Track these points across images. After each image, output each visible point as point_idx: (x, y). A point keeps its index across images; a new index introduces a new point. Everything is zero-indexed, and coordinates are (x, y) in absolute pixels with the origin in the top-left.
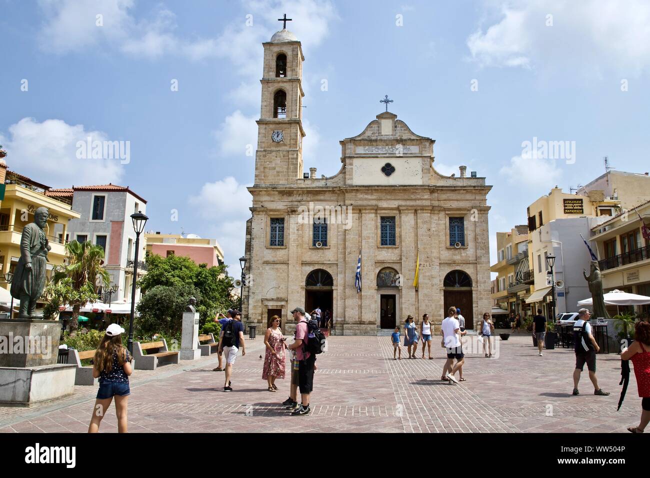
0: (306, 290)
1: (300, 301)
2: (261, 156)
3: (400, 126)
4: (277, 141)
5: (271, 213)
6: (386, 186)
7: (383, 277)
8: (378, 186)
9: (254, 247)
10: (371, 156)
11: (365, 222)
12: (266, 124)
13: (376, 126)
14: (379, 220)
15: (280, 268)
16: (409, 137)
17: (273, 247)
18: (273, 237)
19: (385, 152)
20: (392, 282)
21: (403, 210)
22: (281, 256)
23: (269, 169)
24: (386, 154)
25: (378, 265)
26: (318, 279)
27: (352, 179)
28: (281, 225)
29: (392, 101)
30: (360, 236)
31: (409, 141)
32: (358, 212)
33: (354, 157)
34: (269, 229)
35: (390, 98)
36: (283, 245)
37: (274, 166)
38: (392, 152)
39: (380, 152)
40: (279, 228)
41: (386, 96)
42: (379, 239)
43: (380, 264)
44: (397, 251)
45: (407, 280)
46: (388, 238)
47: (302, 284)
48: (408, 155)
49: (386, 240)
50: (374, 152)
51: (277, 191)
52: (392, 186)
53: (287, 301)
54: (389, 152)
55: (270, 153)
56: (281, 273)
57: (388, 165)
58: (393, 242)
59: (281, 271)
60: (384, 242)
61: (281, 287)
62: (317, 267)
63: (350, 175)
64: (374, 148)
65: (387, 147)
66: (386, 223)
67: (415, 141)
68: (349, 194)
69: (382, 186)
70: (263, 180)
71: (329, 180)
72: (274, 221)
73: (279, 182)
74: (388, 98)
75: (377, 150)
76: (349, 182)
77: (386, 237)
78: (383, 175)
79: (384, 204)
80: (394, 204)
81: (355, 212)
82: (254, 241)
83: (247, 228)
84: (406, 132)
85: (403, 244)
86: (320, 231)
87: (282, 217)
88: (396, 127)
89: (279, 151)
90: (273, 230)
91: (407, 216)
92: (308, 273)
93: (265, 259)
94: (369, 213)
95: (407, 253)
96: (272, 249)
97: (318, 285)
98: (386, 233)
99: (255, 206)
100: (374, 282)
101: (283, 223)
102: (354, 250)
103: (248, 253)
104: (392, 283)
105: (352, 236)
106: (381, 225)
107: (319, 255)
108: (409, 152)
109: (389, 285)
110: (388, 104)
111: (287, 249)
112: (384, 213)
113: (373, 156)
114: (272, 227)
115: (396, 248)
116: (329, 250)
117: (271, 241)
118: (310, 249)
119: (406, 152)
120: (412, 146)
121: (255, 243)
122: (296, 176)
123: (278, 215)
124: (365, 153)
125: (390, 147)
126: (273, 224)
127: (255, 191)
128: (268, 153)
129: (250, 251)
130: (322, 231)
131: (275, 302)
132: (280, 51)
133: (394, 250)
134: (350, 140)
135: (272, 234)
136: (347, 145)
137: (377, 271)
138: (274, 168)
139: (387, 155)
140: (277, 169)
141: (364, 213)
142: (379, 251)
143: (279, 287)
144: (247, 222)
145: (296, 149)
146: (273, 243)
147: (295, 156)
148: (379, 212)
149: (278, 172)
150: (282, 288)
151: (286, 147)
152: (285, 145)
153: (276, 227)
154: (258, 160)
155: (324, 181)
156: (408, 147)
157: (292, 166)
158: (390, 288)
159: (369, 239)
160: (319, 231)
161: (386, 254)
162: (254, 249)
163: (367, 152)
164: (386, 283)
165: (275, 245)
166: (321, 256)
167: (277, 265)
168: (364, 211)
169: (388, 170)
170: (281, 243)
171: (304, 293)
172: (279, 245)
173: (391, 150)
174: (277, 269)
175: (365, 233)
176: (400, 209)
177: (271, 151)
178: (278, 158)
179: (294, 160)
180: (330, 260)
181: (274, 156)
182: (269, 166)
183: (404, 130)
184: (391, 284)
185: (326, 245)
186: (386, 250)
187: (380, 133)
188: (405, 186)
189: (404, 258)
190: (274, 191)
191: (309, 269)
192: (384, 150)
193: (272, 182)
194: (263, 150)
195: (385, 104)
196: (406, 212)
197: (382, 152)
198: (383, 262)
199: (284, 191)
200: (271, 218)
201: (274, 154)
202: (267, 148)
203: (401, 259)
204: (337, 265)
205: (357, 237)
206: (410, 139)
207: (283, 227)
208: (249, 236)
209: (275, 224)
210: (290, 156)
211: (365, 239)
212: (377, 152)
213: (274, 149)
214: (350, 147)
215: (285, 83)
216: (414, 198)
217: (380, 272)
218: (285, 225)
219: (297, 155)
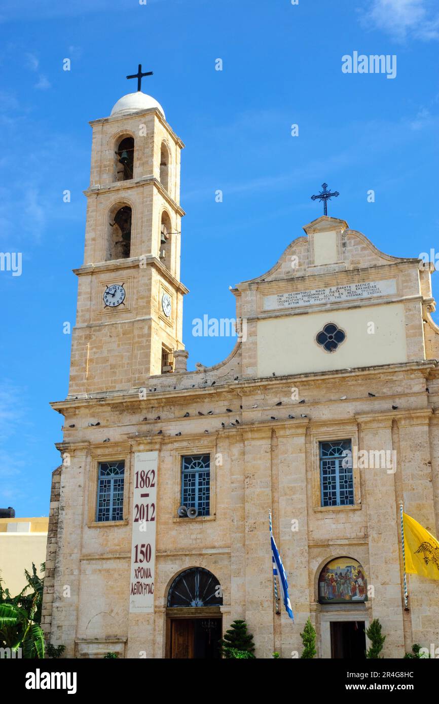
0: (167, 614)
1: (154, 642)
2: (81, 337)
3: (353, 241)
4: (112, 305)
5: (99, 451)
6: (323, 373)
7: (332, 580)
8: (306, 375)
9: (64, 526)
10: (292, 312)
11: (286, 455)
12: (92, 273)
13: (302, 249)
14: (315, 450)
15: (115, 570)
16: (373, 263)
17: (101, 523)
18: (102, 502)
19: (323, 301)
20: (354, 590)
21: (366, 423)
22: (116, 541)
23: (97, 363)
24: (325, 304)
25: (316, 551)
26: (192, 590)
27: (254, 364)
28: (119, 477)
29: (336, 194)
30: (273, 488)
31: (373, 270)
32: (269, 434)
33: (258, 319)
34: (94, 487)
35: (331, 189)
36: (121, 518)
37: (105, 354)
38: (339, 300)
39: (312, 302)
40: (116, 481)
41: (325, 186)
42: (316, 493)
43: (319, 550)
44: (357, 517)
45: (383, 584)
46: (338, 490)
47: (157, 603)
48: (372, 301)
49: (334, 494)
50: (301, 303)
51: (109, 404)
52: (337, 372)
53: (126, 643)
54: (333, 299)
55: (99, 330)
56: (116, 580)
57: (330, 328)
58: (348, 499)
59: (116, 576)
60: (328, 500)
61: (115, 611)
62: (188, 563)
63: (250, 357)
64: (299, 296)
65: (327, 291)
66: (331, 454)
67: (387, 268)
68: (250, 398)
69: (315, 374)
70: (83, 385)
71: (211, 373)
72: (104, 467)
73: (115, 387)
74: (328, 189)
75: (306, 299)
76: (249, 372)
77: (334, 487)
78: (320, 350)
79: (323, 413)
80: (347, 410)
81: (263, 435)
82: (64, 512)
83: (53, 488)
84: (366, 252)
85: (370, 500)
86: (197, 484)
87: (120, 458)
88: (344, 245)
89: (116, 324)
90: (103, 486)
91: (375, 434)
92: (172, 575)
93: (85, 551)
94: (293, 435)
95: (379, 521)
96: (100, 527)
97: (193, 603)
98: (334, 478)
99: (67, 440)
100: (307, 591)
101: (123, 473)
102: (263, 520)
103: (53, 540)
104: (355, 595)
105: (258, 490)
106: (321, 459)
107: (193, 536)
108: (375, 295)
109: (347, 598)
110: (328, 201)
111: (128, 527)
112: (325, 433)
113: (297, 311)
114: (102, 482)
115: (354, 510)
116: (214, 524)
117: (100, 510)
118: (174, 522)
119: (369, 296)
120: (381, 282)
121: (66, 517)
122: (148, 370)
123: (111, 455)
124: (282, 307)
125: (334, 289)
126: (102, 474)
127: (67, 409)
128: (94, 331)
129: (55, 535)
130: (200, 484)
131: (101, 646)
132: (122, 131)
133: (351, 514)
134: (250, 285)
135: (101, 496)
136: (243, 294)
137: (316, 566)
138: (106, 360)
139: (328, 306)
140: (112, 361)
141: (283, 437)
142: (318, 520)
143: (112, 611)
144: (54, 474)
145: (147, 317)
146: (102, 515)
147: (146, 331)
148: (314, 431)
149: (113, 367)
150: (117, 613)
151: (129, 315)
152: (128, 311)
153: (109, 482)
154: (75, 347)
155: (202, 375)
156: (372, 284)
157: (139, 352)
158: (348, 606)
159: (294, 494)
160: (193, 484)
161: (334, 526)
162: (64, 531)
163: (286, 305)
164: (341, 594)
165: (107, 519)
166: (196, 539)
167: (108, 562)
168: (282, 433)
169: (331, 337)
170: (118, 515)
171: (161, 622)
172: (114, 519)
173: (337, 294)
174: (108, 571)
175: (284, 481)
176: (359, 421)
177: (101, 327)
178: (113, 339)
179: (144, 339)
180: (214, 547)
181: (106, 336)
182: (97, 356)
183: (363, 249)
184: (351, 597)
185: (208, 513)
186: (334, 516)
187: (311, 262)
188: (363, 369)
189: (373, 534)
190: (102, 405)
191: (173, 568)
192: (321, 297)
193: (101, 388)
194: (85, 324)
195: (322, 202)
196: (375, 425)
197: (318, 302)
198: (325, 545)
199: (122, 403)
200: (99, 463)
201: (105, 331)
202: (94, 320)
203: (366, 536)
204: (230, 557)
205: (268, 491)
206: (375, 267)
207: (123, 481)
208: (55, 504)
209: (108, 474)
210: (136, 332)
211: (286, 494)
212: (308, 304)
213: (107, 321)
214: (249, 298)
215: (129, 191)
216: (389, 393)
217: (324, 570)
218: (126, 475)
219: (150, 328)
